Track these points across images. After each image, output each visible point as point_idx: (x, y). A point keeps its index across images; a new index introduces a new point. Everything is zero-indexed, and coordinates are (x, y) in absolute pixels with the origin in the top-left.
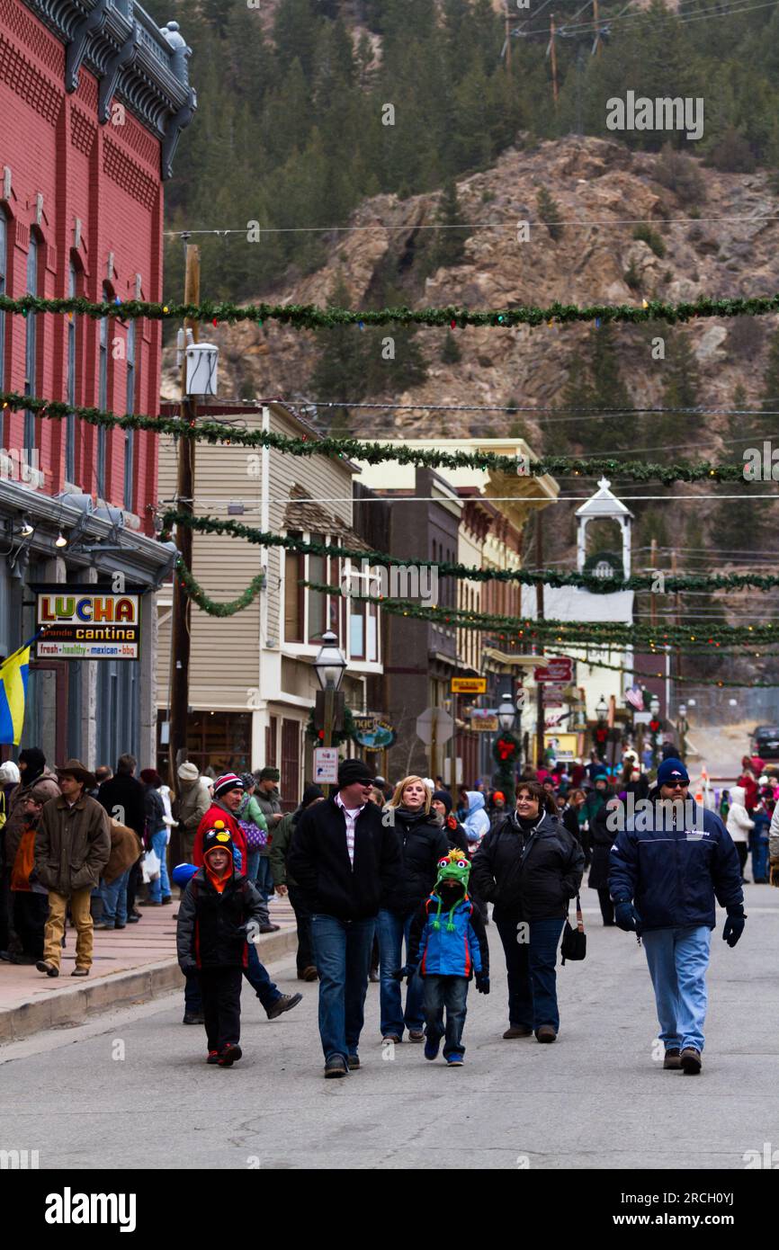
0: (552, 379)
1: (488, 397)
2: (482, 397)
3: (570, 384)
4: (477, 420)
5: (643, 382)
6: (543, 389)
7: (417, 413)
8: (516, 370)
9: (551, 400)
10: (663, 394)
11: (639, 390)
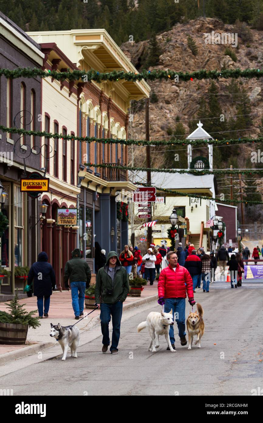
0: (193, 108)
1: (169, 116)
2: (166, 115)
3: (200, 110)
4: (164, 124)
5: (229, 109)
6: (190, 112)
7: (141, 122)
8: (179, 105)
9: (193, 116)
10: (237, 113)
11: (227, 112)
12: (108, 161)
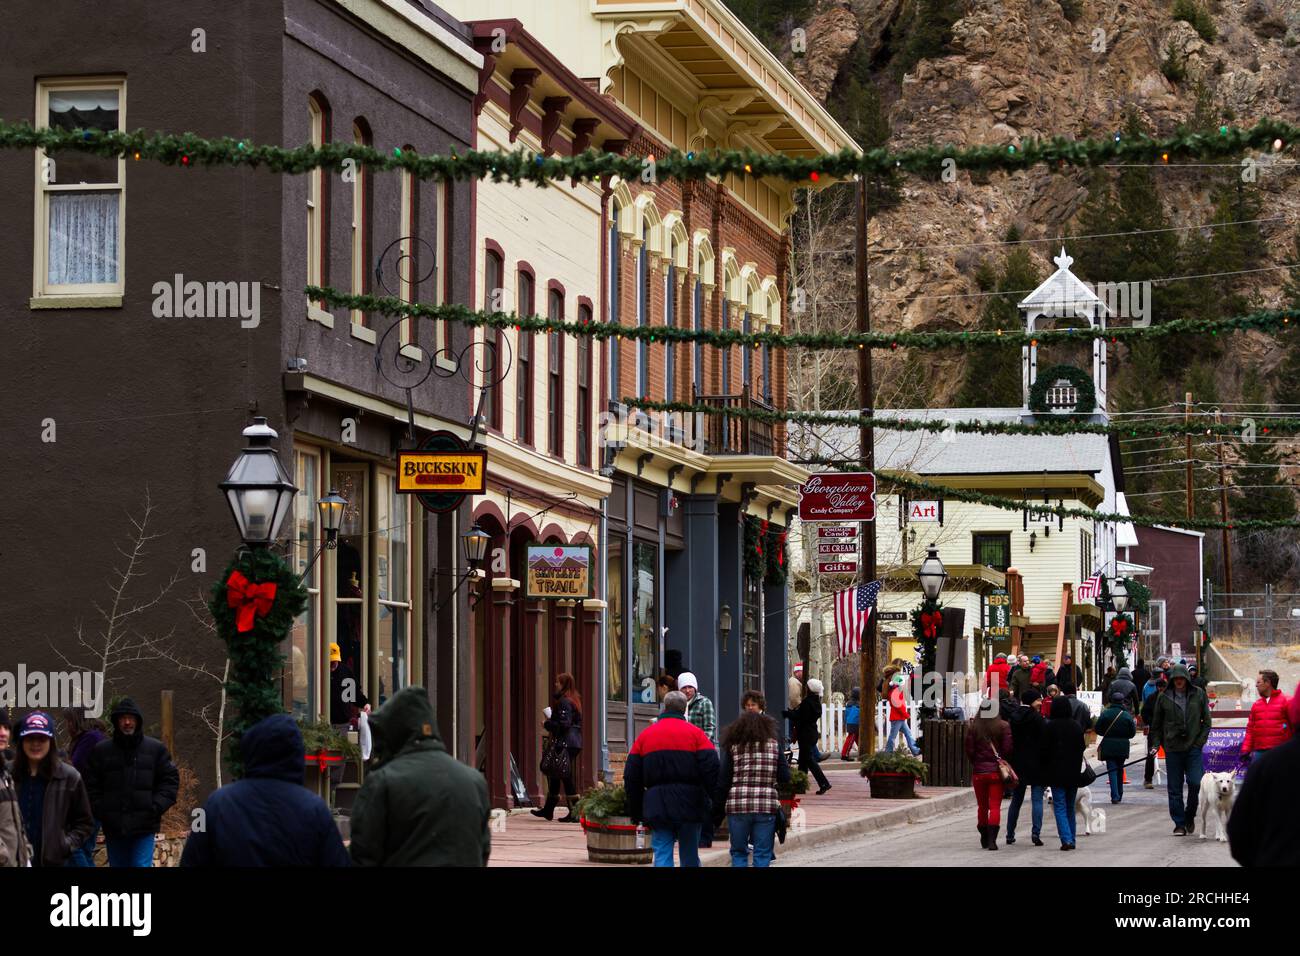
0: (1067, 200)
1: (983, 224)
2: (974, 224)
3: (1090, 204)
4: (967, 252)
5: (1187, 202)
6: (1056, 212)
7: (888, 245)
8: (1019, 188)
9: (1064, 226)
10: (1213, 215)
11: (1181, 212)
12: (715, 390)
